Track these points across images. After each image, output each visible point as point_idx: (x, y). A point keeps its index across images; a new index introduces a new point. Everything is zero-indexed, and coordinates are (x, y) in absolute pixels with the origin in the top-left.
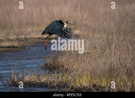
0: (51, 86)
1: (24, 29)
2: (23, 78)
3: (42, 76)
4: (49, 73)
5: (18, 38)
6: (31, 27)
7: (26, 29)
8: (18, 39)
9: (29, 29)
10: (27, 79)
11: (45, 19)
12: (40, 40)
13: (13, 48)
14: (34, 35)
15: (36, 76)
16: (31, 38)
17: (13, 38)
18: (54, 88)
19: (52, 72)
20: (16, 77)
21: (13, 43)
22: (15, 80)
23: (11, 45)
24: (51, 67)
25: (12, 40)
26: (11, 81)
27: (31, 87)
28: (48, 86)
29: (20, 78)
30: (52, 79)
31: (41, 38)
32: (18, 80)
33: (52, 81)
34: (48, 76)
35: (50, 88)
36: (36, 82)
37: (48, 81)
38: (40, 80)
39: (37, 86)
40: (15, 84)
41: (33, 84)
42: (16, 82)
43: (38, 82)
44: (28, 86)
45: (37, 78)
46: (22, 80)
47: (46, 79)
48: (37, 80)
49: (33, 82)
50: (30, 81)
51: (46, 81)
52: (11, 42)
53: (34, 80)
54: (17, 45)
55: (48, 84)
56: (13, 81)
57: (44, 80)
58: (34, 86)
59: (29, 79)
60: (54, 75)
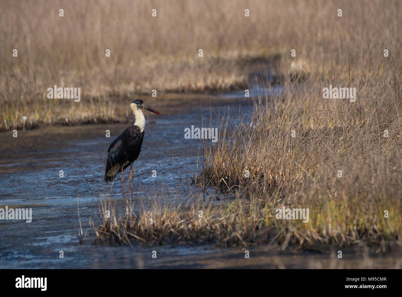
0: (226, 240)
1: (132, 64)
2: (138, 219)
4: (218, 199)
5: (114, 92)
6: (155, 58)
7: (138, 63)
8: (114, 95)
9: (148, 63)
10: (151, 220)
11: (197, 29)
12: (185, 97)
14: (166, 80)
17: (98, 94)
18: (235, 245)
19: (226, 194)
20: (116, 215)
21: (99, 109)
22: (113, 226)
23: (94, 116)
24: (224, 180)
25: (98, 101)
26: (101, 229)
27: (165, 243)
28: (218, 239)
29: (129, 218)
30: (227, 217)
31: (186, 91)
32: (121, 224)
33: (227, 224)
34: (214, 207)
35: (223, 245)
36: (179, 229)
37: (215, 223)
38: (191, 222)
39: (182, 240)
40: (113, 238)
41: (170, 236)
42: (117, 232)
43: (185, 230)
44: (154, 243)
45: (182, 214)
46: (134, 224)
47: (208, 218)
48: (182, 222)
49: (169, 229)
50: (161, 227)
51: (210, 225)
52: (93, 107)
53: (171, 224)
54: (114, 115)
55: (218, 234)
56: (107, 228)
57: (204, 222)
58: (173, 242)
59: (157, 219)
60: (233, 205)
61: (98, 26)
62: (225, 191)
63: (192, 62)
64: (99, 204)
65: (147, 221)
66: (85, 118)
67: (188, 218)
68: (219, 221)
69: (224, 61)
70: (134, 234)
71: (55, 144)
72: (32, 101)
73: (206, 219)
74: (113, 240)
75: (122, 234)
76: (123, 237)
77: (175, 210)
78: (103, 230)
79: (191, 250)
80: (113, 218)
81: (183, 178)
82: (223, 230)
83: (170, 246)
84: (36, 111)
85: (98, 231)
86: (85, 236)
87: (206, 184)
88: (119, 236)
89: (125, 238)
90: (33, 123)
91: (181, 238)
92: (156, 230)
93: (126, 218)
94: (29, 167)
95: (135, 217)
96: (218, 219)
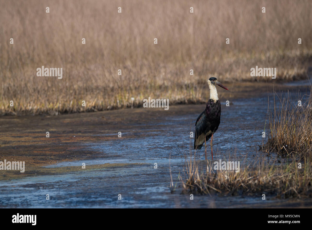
0: (284, 193)
1: (216, 59)
2: (216, 176)
3: (262, 169)
4: (279, 162)
5: (202, 80)
6: (234, 55)
7: (221, 58)
8: (202, 83)
9: (229, 59)
10: (226, 176)
11: (268, 34)
12: (257, 85)
13: (190, 106)
14: (242, 72)
15: (248, 170)
16: (234, 79)
17: (189, 82)
18: (292, 197)
19: (286, 159)
20: (199, 173)
21: (190, 92)
22: (197, 181)
23: (186, 98)
24: (284, 147)
25: (189, 87)
26: (188, 182)
27: (236, 194)
28: (278, 192)
29: (209, 175)
30: (286, 175)
31: (258, 80)
32: (203, 179)
33: (286, 181)
34: (276, 168)
35: (282, 196)
36: (248, 183)
37: (276, 179)
38: (257, 179)
39: (250, 193)
40: (196, 189)
41: (241, 189)
42: (200, 185)
43: (252, 184)
44: (228, 194)
45: (251, 173)
46: (212, 179)
47: (271, 176)
48: (250, 179)
49: (240, 183)
50: (233, 182)
51: (272, 181)
52: (185, 91)
53: (241, 179)
54: (201, 97)
55: (278, 189)
56: (192, 181)
57: (268, 179)
58: (243, 193)
59: (231, 176)
60: (291, 166)
61: (191, 30)
62: (286, 156)
63: (263, 58)
64: (186, 164)
65: (223, 177)
66: (179, 99)
67: (255, 176)
68: (280, 179)
69: (289, 58)
70: (213, 187)
71: (155, 119)
72: (139, 87)
73: (269, 177)
74: (197, 191)
75: (204, 186)
76: (204, 189)
77: (244, 169)
78: (189, 183)
79: (257, 200)
80: (196, 175)
81: (253, 146)
82: (282, 185)
83: (240, 196)
84: (141, 94)
85: (184, 184)
86: (175, 187)
87: (270, 151)
88: (201, 188)
89: (205, 190)
90: (139, 103)
91: (249, 191)
92: (230, 184)
93: (207, 175)
94: (135, 135)
95: (214, 174)
96: (279, 177)
